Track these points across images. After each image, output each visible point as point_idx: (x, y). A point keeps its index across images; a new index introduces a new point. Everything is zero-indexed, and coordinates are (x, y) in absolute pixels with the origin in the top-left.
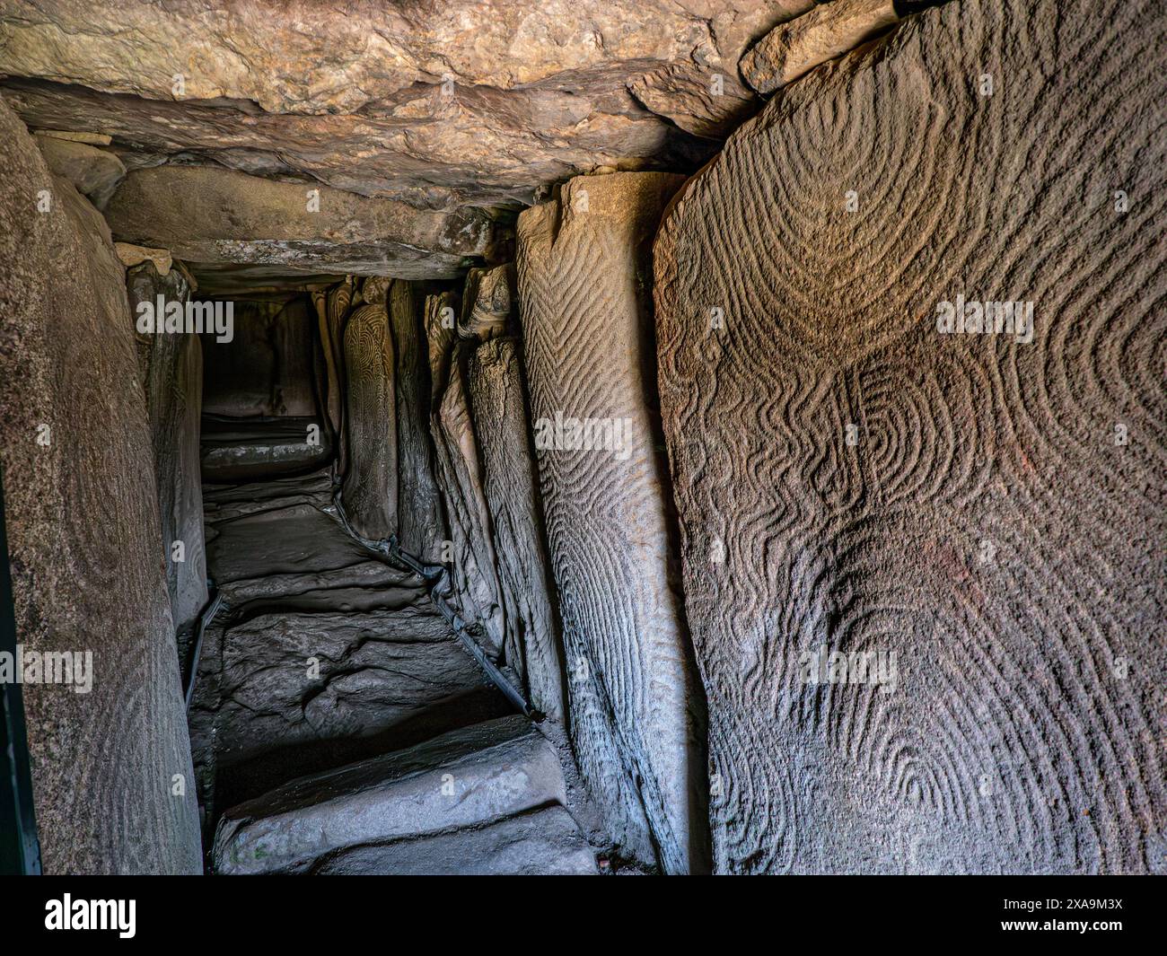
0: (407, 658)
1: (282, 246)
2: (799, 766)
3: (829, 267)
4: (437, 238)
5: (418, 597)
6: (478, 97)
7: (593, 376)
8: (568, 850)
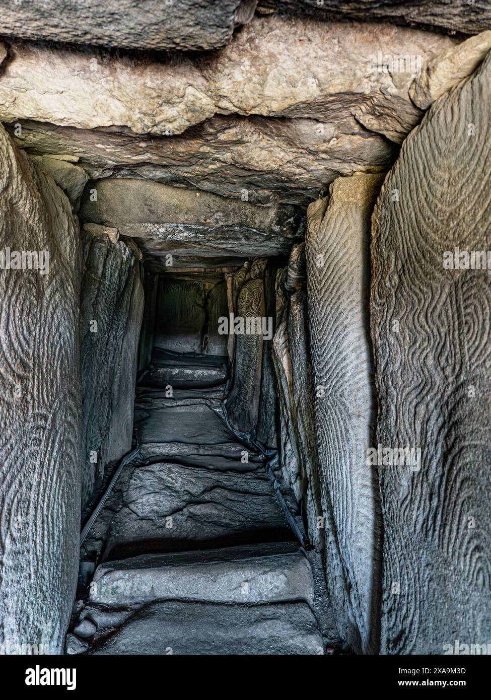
0: (240, 502)
1: (181, 228)
2: (424, 564)
3: (448, 215)
4: (271, 226)
5: (258, 468)
6: (268, 127)
7: (338, 304)
8: (304, 632)
